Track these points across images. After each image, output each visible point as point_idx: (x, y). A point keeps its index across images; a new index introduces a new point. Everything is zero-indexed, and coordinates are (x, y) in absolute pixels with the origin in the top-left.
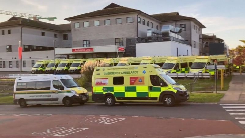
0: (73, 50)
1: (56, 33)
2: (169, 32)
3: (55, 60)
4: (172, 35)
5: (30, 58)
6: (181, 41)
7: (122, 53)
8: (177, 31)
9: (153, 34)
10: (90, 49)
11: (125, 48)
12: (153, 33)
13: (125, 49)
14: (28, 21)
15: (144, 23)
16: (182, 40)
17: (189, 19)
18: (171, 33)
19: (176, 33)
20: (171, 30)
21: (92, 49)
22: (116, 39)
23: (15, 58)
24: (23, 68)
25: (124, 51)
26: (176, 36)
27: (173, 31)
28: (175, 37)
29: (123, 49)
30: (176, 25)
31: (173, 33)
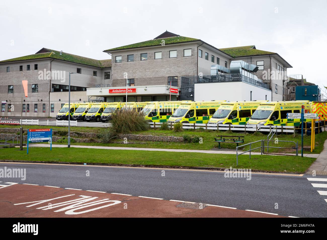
0: (111, 91)
1: (95, 70)
2: (241, 70)
3: (69, 103)
4: (244, 73)
5: (60, 100)
6: (257, 84)
7: (176, 96)
8: (252, 70)
9: (219, 73)
10: (131, 89)
11: (179, 90)
12: (219, 70)
13: (180, 92)
14: (61, 54)
15: (207, 58)
16: (258, 82)
17: (269, 54)
18: (243, 71)
19: (251, 72)
20: (243, 67)
21: (134, 90)
22: (168, 77)
23: (42, 100)
24: (50, 113)
25: (178, 94)
26: (250, 75)
27: (245, 68)
28: (248, 76)
29: (177, 91)
30: (251, 61)
31: (246, 72)
